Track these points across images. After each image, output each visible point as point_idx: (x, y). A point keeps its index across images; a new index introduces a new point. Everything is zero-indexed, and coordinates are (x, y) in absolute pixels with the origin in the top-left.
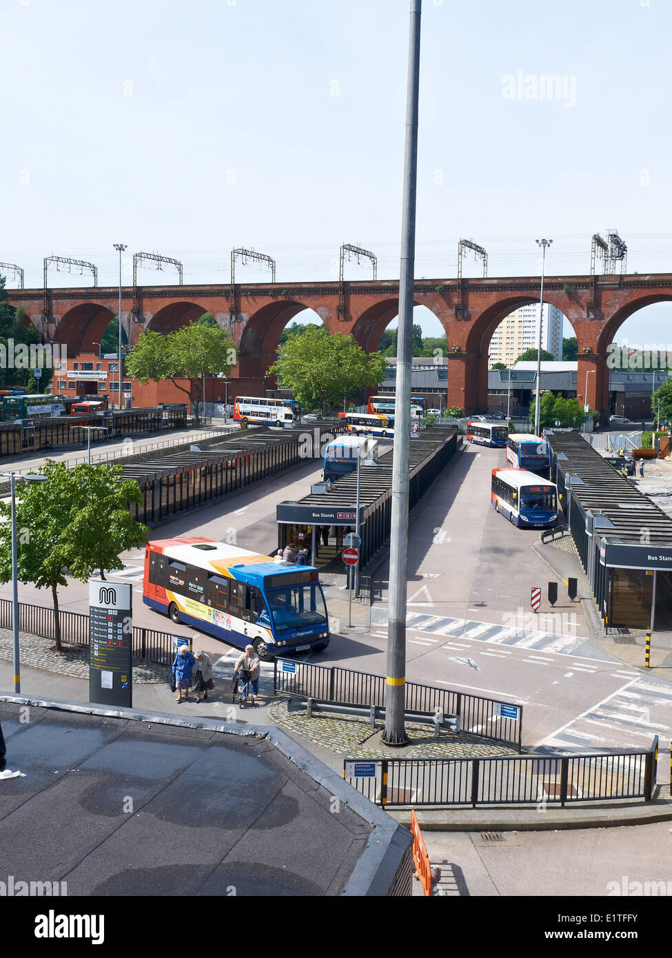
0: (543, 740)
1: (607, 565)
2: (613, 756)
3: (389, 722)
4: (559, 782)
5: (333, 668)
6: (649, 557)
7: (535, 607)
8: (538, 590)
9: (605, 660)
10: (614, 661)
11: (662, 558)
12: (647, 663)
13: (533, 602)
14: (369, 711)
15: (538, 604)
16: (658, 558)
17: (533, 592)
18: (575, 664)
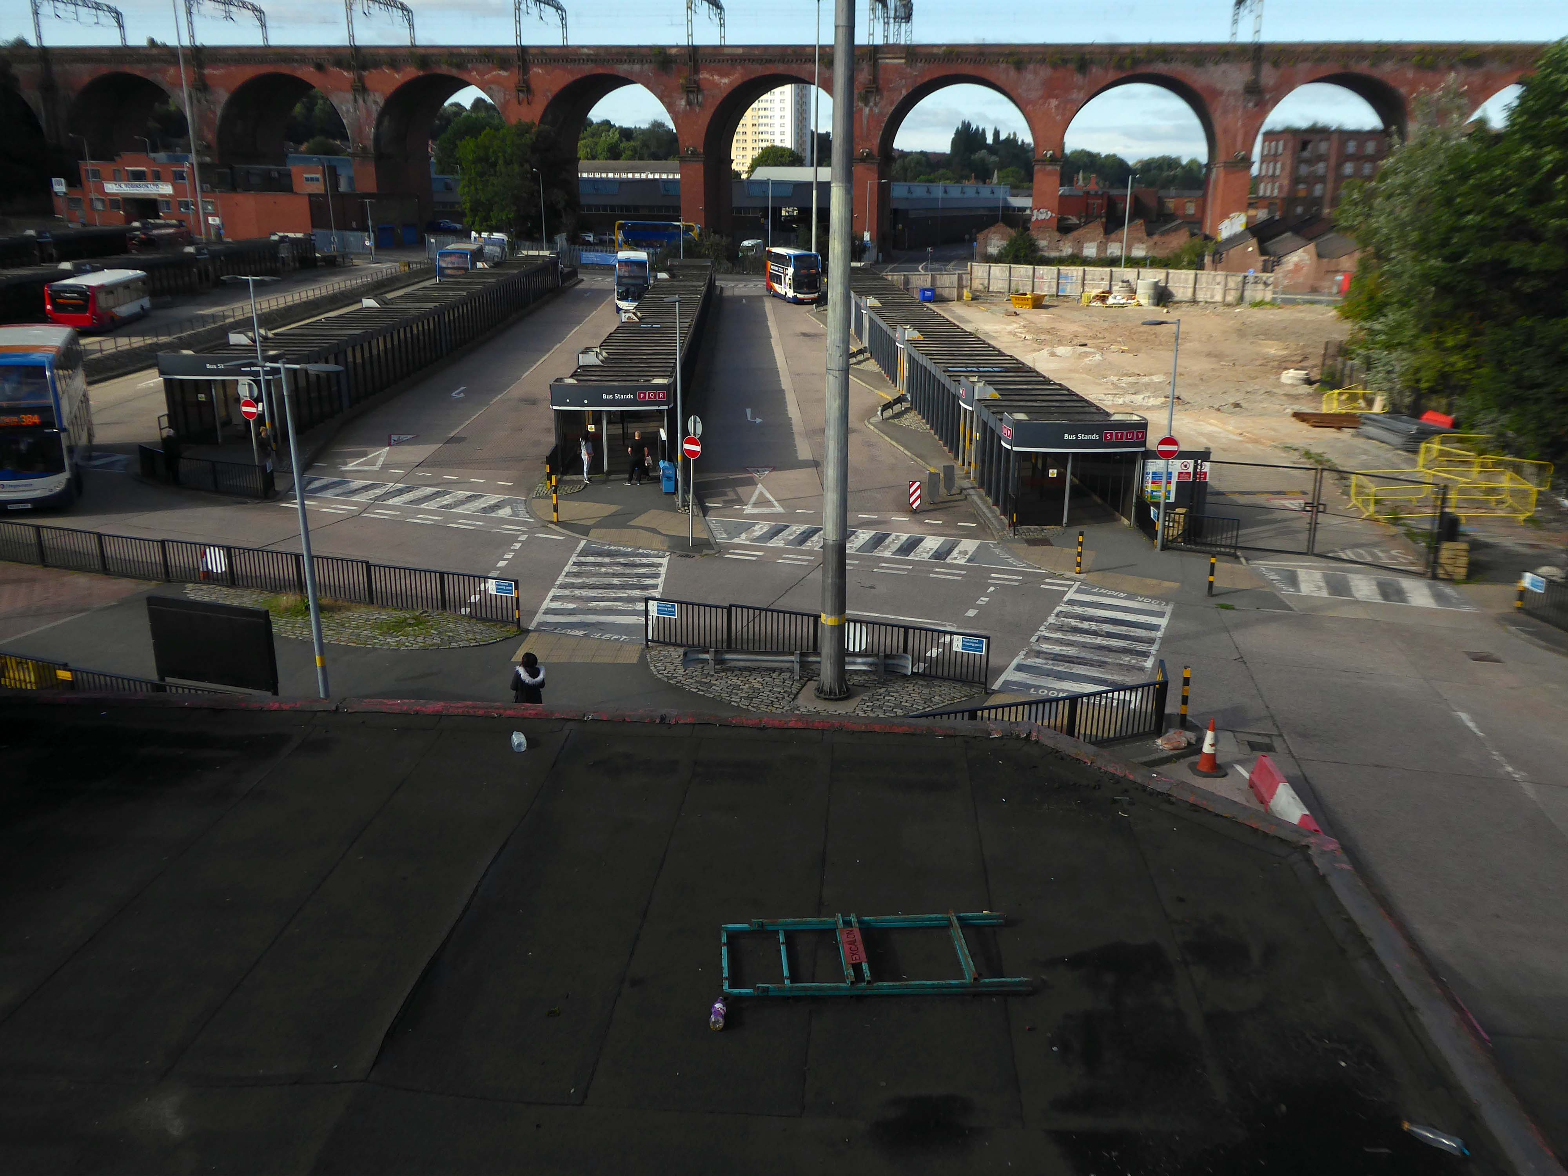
0: (1005, 673)
1: (1015, 449)
2: (1119, 691)
3: (827, 671)
5: (731, 606)
6: (1066, 436)
7: (914, 506)
8: (918, 484)
9: (1024, 567)
10: (1035, 568)
11: (1081, 437)
12: (1078, 569)
13: (912, 500)
14: (792, 658)
15: (918, 502)
16: (1077, 437)
17: (911, 486)
18: (993, 575)
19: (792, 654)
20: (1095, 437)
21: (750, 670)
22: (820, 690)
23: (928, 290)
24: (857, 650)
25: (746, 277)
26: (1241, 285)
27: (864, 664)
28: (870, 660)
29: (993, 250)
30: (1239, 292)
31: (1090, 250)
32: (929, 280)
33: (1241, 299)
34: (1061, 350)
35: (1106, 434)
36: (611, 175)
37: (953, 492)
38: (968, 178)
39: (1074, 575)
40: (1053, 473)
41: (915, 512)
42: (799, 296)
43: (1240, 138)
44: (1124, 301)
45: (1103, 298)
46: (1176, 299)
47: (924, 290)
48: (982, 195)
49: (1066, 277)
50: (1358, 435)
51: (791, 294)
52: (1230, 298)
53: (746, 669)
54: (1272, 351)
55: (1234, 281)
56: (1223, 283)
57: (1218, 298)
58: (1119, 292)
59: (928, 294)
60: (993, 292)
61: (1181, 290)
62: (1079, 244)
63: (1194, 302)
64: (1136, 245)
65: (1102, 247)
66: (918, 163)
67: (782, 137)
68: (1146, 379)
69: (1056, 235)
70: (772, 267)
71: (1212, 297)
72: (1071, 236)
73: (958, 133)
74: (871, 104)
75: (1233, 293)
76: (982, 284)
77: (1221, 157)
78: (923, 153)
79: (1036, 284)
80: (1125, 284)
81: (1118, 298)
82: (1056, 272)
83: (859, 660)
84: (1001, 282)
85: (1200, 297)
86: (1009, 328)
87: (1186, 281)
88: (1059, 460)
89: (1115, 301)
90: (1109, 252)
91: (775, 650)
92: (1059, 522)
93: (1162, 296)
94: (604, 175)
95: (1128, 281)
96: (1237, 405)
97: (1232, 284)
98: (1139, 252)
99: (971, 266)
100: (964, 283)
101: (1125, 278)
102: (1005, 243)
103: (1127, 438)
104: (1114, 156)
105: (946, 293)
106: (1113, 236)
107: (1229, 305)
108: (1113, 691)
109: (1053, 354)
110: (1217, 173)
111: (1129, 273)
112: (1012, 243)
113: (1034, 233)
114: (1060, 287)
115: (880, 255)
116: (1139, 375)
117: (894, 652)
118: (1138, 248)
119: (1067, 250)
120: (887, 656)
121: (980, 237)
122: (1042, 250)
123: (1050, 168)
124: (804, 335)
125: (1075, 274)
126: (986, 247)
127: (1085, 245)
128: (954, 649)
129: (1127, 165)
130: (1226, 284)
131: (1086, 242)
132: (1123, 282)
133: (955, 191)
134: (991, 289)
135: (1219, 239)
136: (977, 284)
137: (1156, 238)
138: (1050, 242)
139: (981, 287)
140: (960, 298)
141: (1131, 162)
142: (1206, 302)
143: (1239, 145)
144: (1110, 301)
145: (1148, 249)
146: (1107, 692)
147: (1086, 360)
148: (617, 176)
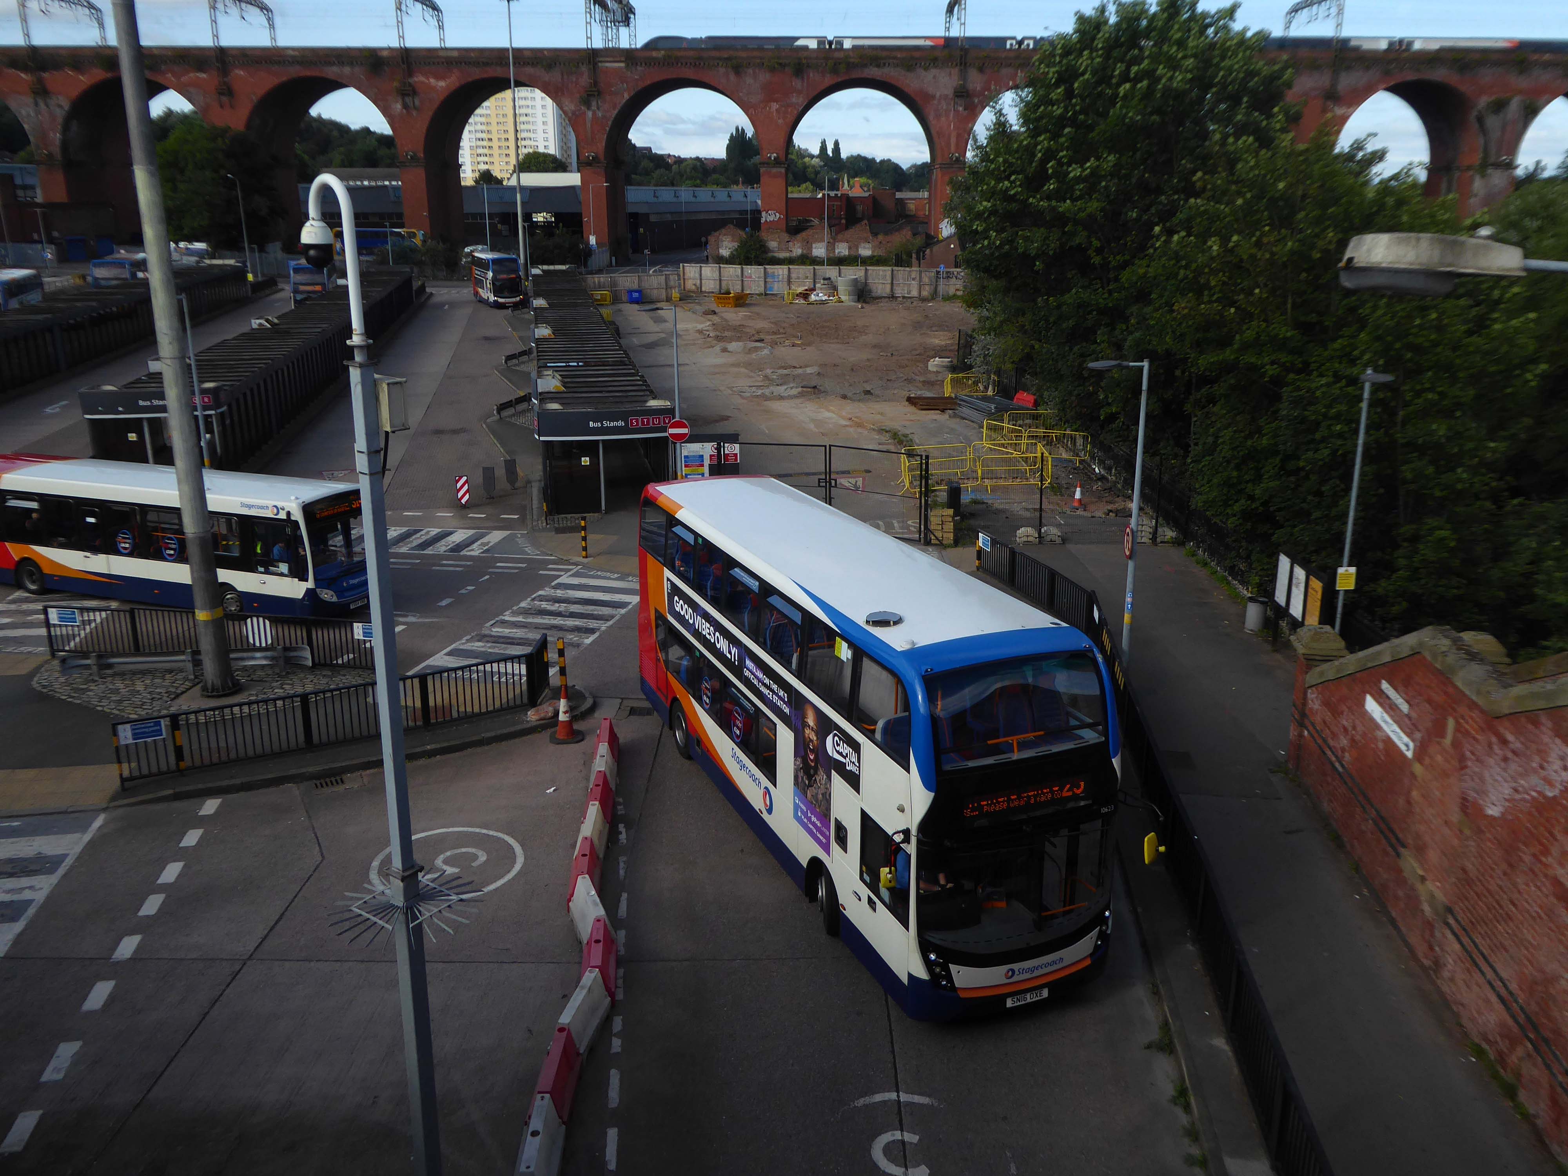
0: (431, 659)
1: (542, 439)
2: (491, 663)
3: (210, 667)
4: (418, 704)
5: (133, 609)
6: (591, 423)
7: (463, 501)
8: (464, 478)
9: (537, 555)
10: (548, 555)
11: (606, 424)
12: (584, 553)
13: (460, 495)
14: (182, 657)
15: (467, 496)
16: (602, 424)
17: (457, 481)
18: (498, 564)
19: (183, 653)
20: (621, 423)
21: (144, 673)
22: (205, 689)
23: (636, 291)
24: (264, 645)
25: (455, 283)
26: (934, 280)
27: (265, 658)
28: (269, 654)
29: (725, 252)
30: (933, 287)
31: (819, 251)
32: (636, 282)
33: (934, 296)
34: (733, 346)
35: (632, 420)
36: (366, 183)
37: (518, 485)
38: (736, 183)
39: (581, 559)
40: (585, 461)
41: (464, 507)
42: (500, 300)
43: (953, 140)
44: (826, 298)
45: (805, 296)
46: (874, 295)
47: (630, 292)
48: (734, 199)
49: (773, 276)
50: (955, 416)
51: (492, 298)
52: (925, 293)
53: (134, 673)
54: (937, 341)
55: (928, 277)
56: (918, 278)
57: (915, 293)
58: (821, 289)
59: (635, 295)
60: (705, 292)
61: (880, 286)
62: (808, 244)
63: (892, 297)
64: (863, 245)
65: (831, 247)
66: (694, 168)
67: (546, 143)
68: (800, 371)
69: (785, 236)
70: (477, 272)
71: (909, 293)
72: (799, 237)
73: (732, 139)
74: (594, 108)
75: (927, 288)
76: (695, 285)
77: (939, 161)
78: (698, 159)
79: (745, 283)
80: (826, 282)
81: (821, 295)
82: (762, 270)
83: (258, 655)
84: (712, 282)
85: (898, 292)
86: (700, 326)
87: (884, 277)
88: (590, 448)
89: (817, 298)
90: (837, 251)
91: (171, 650)
92: (598, 509)
93: (862, 293)
94: (359, 183)
95: (830, 279)
96: (868, 392)
97: (926, 280)
98: (865, 251)
99: (683, 267)
100: (672, 283)
101: (827, 276)
102: (736, 245)
103: (654, 424)
104: (889, 160)
105: (655, 294)
106: (840, 236)
107: (924, 300)
108: (484, 664)
109: (725, 350)
110: (937, 174)
111: (831, 272)
112: (743, 245)
113: (764, 235)
114: (768, 286)
115: (613, 258)
116: (795, 367)
117: (294, 645)
118: (865, 248)
119: (797, 251)
120: (285, 649)
121: (712, 239)
122: (773, 252)
123: (774, 170)
124: (486, 339)
125: (781, 272)
126: (718, 248)
127: (814, 246)
128: (356, 637)
129: (901, 168)
130: (920, 281)
131: (815, 242)
132: (824, 279)
133: (721, 194)
134: (703, 289)
135: (941, 238)
136: (690, 285)
137: (881, 237)
138: (779, 243)
139: (694, 287)
140: (669, 299)
141: (905, 167)
142: (904, 297)
143: (953, 149)
144: (813, 297)
145: (874, 248)
146: (477, 665)
147: (754, 356)
148: (373, 184)
